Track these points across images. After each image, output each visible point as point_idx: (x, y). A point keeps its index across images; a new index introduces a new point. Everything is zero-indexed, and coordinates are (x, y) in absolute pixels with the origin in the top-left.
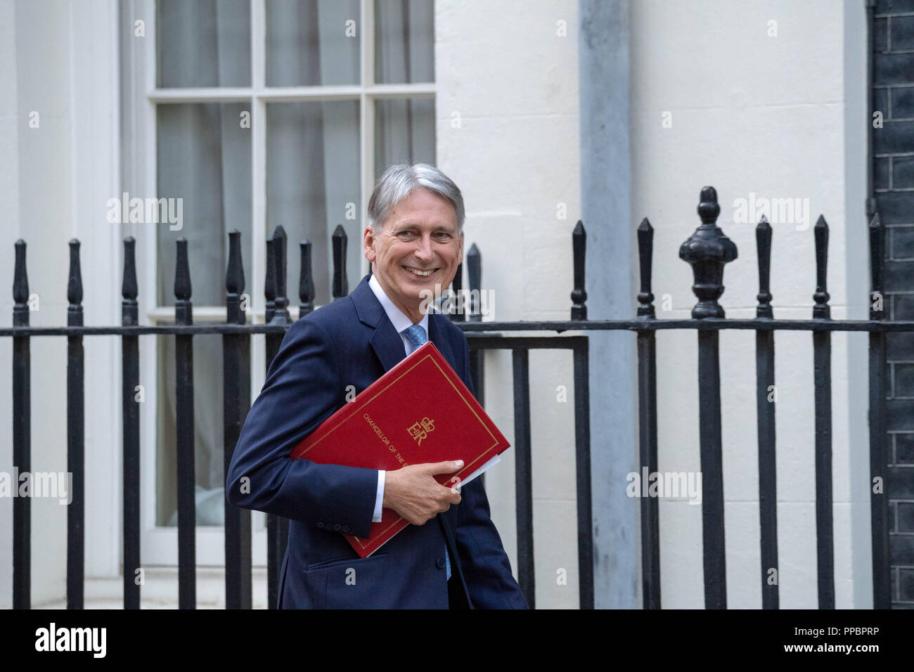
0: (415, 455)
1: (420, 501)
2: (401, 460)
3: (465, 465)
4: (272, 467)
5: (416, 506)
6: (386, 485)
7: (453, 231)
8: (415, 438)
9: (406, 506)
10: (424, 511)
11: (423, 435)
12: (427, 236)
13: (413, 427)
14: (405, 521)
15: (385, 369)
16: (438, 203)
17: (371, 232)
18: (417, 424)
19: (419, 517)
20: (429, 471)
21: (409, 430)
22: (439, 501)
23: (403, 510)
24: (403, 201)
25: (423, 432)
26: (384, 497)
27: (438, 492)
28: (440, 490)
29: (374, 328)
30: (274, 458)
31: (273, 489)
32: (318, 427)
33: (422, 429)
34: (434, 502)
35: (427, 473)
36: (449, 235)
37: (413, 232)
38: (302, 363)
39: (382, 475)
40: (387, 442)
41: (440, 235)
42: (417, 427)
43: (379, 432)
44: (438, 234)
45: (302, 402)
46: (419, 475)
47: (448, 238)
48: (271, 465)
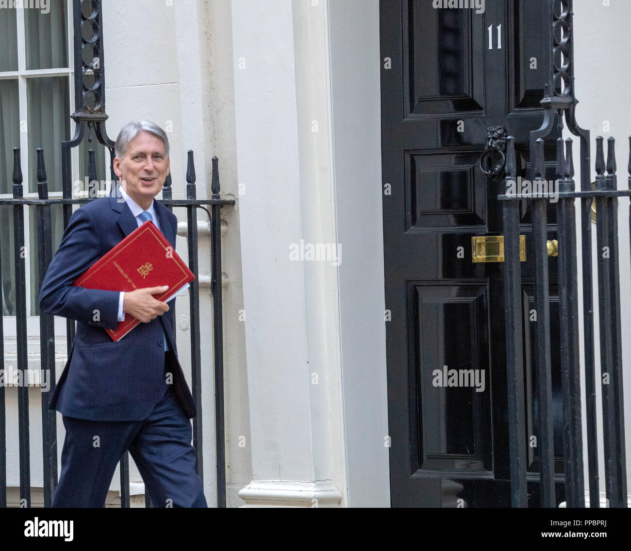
0: (142, 283)
1: (143, 308)
2: (135, 287)
3: (169, 289)
4: (61, 291)
5: (142, 312)
6: (124, 300)
7: (164, 155)
8: (142, 275)
9: (136, 312)
10: (146, 314)
11: (146, 273)
12: (149, 157)
13: (141, 268)
14: (138, 321)
15: (126, 235)
16: (154, 139)
17: (118, 161)
18: (143, 266)
19: (145, 318)
20: (149, 292)
21: (138, 270)
22: (155, 309)
23: (135, 314)
24: (134, 139)
25: (146, 271)
26: (124, 307)
27: (154, 304)
28: (156, 303)
29: (120, 213)
30: (62, 286)
31: (61, 303)
32: (88, 269)
33: (145, 270)
34: (151, 309)
35: (148, 293)
36: (161, 157)
37: (142, 156)
38: (78, 233)
39: (122, 295)
40: (127, 277)
41: (157, 157)
42: (143, 268)
43: (122, 271)
44: (156, 156)
45: (79, 255)
46: (143, 294)
47: (161, 159)
48: (60, 290)
